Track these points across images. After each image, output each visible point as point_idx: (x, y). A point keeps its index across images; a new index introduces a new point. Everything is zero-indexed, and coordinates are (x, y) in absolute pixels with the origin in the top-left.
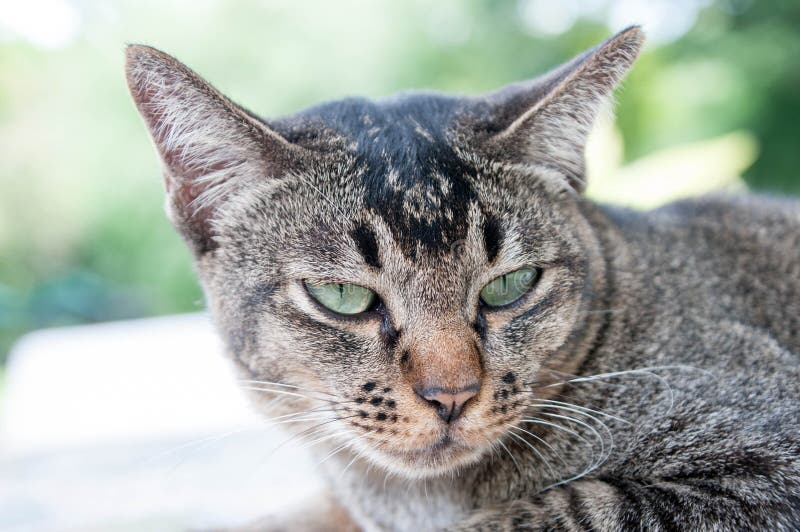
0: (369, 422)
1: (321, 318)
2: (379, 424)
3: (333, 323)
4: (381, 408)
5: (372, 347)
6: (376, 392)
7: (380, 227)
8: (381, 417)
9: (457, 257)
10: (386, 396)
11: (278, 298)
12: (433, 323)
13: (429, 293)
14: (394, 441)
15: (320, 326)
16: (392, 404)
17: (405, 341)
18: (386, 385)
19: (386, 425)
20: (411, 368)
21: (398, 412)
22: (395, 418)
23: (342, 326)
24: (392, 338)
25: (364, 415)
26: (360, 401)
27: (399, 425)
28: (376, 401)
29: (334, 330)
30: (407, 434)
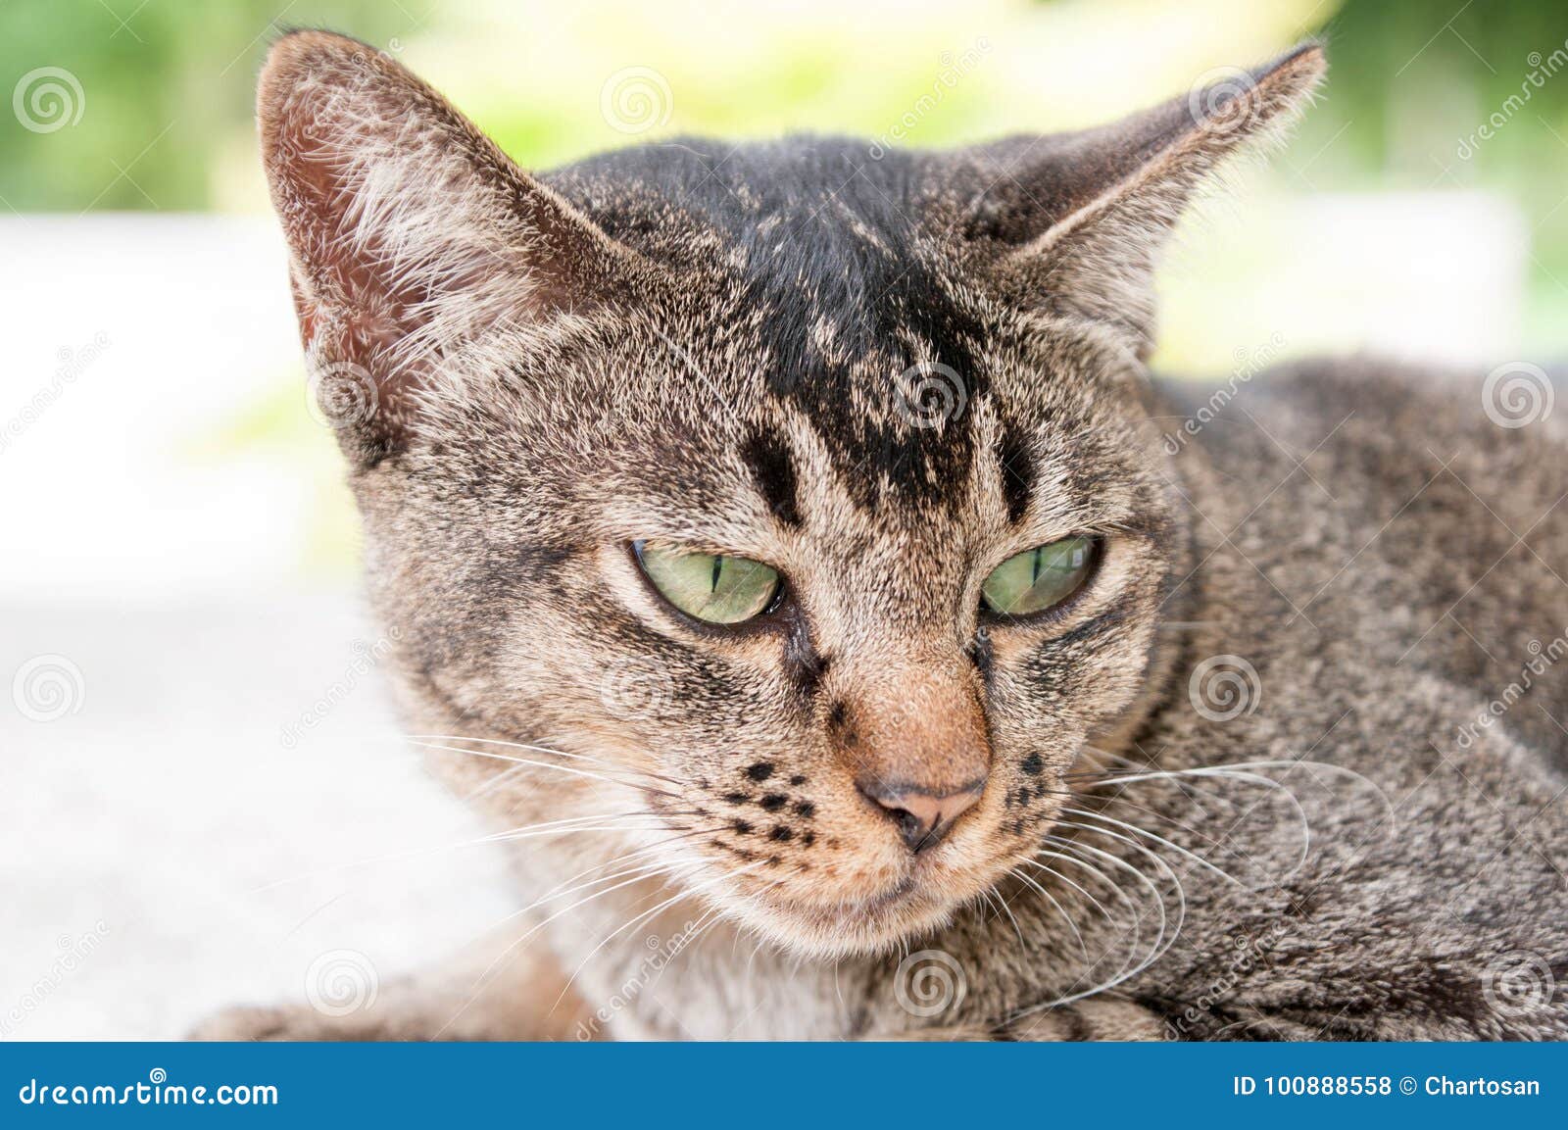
0: (754, 844)
1: (663, 626)
2: (774, 848)
3: (685, 639)
4: (783, 817)
5: (766, 691)
6: (774, 784)
7: (803, 438)
8: (780, 834)
9: (952, 515)
10: (796, 794)
11: (573, 577)
12: (901, 649)
13: (896, 585)
14: (800, 885)
15: (660, 641)
16: (806, 810)
17: (837, 682)
18: (796, 770)
19: (792, 852)
20: (852, 738)
21: (817, 827)
22: (809, 840)
23: (703, 646)
24: (809, 674)
25: (742, 828)
26: (736, 799)
27: (817, 854)
28: (773, 803)
29: (688, 652)
30: (831, 873)
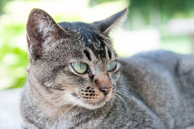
0: (89, 96)
1: (76, 74)
3: (78, 75)
4: (91, 93)
5: (87, 79)
6: (90, 89)
7: (90, 51)
8: (91, 95)
9: (105, 59)
10: (93, 90)
12: (102, 73)
13: (101, 66)
14: (93, 100)
17: (95, 78)
18: (92, 87)
19: (92, 97)
20: (98, 83)
21: (95, 93)
22: (94, 95)
24: (92, 77)
25: (87, 95)
26: (86, 91)
28: (90, 91)
29: (79, 76)
30: (96, 98)
